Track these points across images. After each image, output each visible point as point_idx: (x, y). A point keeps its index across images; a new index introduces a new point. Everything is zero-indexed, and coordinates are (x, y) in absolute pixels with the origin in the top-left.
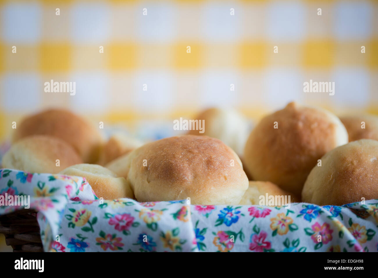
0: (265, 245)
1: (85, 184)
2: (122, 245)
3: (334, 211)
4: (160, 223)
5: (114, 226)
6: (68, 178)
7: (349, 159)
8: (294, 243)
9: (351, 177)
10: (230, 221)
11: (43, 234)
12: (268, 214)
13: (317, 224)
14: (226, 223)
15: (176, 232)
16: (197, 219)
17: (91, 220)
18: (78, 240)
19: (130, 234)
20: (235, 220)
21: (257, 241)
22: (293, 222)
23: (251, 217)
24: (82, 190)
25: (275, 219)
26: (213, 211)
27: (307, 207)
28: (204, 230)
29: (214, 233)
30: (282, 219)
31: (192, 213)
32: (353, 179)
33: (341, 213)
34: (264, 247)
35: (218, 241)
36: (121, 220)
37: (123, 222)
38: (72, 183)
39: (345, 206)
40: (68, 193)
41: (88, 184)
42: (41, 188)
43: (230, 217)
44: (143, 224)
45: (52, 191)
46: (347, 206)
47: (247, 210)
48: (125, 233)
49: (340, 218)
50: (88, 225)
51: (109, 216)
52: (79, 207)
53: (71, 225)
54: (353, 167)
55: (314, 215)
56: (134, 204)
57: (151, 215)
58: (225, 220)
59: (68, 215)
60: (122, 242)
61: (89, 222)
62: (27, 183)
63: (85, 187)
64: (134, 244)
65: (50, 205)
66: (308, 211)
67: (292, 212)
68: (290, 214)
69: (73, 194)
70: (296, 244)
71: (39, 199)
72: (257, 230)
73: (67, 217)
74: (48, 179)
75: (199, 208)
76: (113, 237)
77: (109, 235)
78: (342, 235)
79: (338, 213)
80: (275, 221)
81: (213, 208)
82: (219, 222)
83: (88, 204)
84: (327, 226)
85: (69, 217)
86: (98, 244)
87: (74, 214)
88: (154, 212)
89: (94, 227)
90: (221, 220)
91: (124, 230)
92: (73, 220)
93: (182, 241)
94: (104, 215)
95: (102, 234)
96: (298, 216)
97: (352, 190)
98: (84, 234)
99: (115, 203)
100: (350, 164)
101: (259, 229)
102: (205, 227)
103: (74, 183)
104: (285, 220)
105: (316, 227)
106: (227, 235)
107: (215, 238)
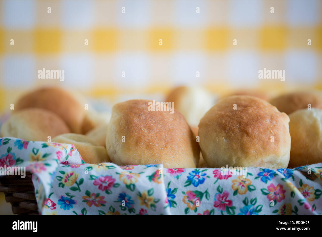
0: (227, 203)
1: (74, 150)
2: (105, 202)
3: (287, 173)
4: (137, 184)
5: (98, 186)
6: (59, 145)
8: (252, 201)
10: (197, 182)
11: (37, 193)
12: (230, 176)
13: (272, 185)
14: (194, 184)
15: (151, 192)
16: (169, 181)
17: (78, 181)
18: (67, 198)
19: (111, 193)
20: (201, 182)
21: (221, 199)
22: (252, 184)
23: (216, 179)
24: (71, 155)
25: (236, 181)
26: (183, 173)
27: (264, 170)
28: (175, 190)
29: (183, 193)
30: (242, 181)
31: (164, 175)
33: (293, 175)
34: (227, 204)
35: (187, 199)
36: (104, 182)
37: (106, 183)
38: (62, 149)
39: (296, 169)
40: (59, 158)
41: (76, 150)
42: (36, 154)
43: (198, 178)
44: (123, 185)
45: (45, 156)
46: (298, 169)
47: (212, 173)
48: (107, 193)
49: (292, 179)
50: (75, 185)
51: (94, 177)
52: (68, 170)
53: (61, 185)
55: (269, 177)
56: (115, 168)
57: (129, 177)
58: (193, 182)
59: (58, 177)
60: (104, 200)
61: (76, 183)
62: (23, 150)
63: (74, 152)
64: (115, 202)
65: (43, 169)
66: (264, 174)
67: (251, 174)
68: (250, 177)
69: (63, 159)
70: (253, 203)
71: (33, 163)
72: (221, 190)
73: (57, 178)
74: (42, 146)
75: (170, 171)
76: (97, 195)
77: (93, 194)
78: (293, 195)
79: (290, 175)
80: (235, 183)
81: (183, 171)
82: (188, 183)
83: (76, 167)
84: (281, 186)
85: (59, 178)
86: (84, 201)
87: (64, 176)
88: (132, 175)
89: (81, 187)
90: (190, 181)
91: (107, 190)
92: (63, 181)
93: (156, 200)
94: (89, 177)
95: (88, 193)
96: (256, 178)
98: (72, 193)
99: (99, 167)
101: (222, 189)
102: (176, 187)
103: (64, 149)
104: (245, 182)
105: (271, 188)
106: (194, 194)
107: (184, 197)
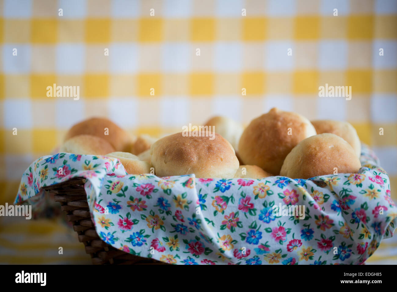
0: (250, 206)
1: (119, 164)
2: (146, 207)
3: (301, 182)
4: (172, 189)
5: (140, 192)
6: (107, 158)
7: (313, 146)
8: (270, 204)
9: (314, 159)
10: (224, 189)
11: (89, 198)
12: (252, 183)
13: (287, 190)
14: (221, 190)
15: (185, 196)
16: (200, 188)
17: (123, 188)
18: (114, 203)
19: (151, 198)
20: (228, 188)
21: (244, 203)
22: (270, 189)
23: (240, 186)
24: (117, 168)
25: (257, 187)
26: (212, 182)
27: (280, 179)
28: (206, 195)
29: (213, 198)
30: (262, 187)
31: (196, 184)
32: (315, 160)
33: (306, 184)
34: (249, 207)
35: (215, 203)
36: (145, 188)
37: (147, 189)
38: (110, 161)
39: (310, 180)
40: (107, 169)
41: (121, 164)
43: (224, 186)
44: (161, 190)
45: (95, 166)
46: (311, 179)
47: (237, 181)
48: (148, 197)
49: (305, 187)
50: (121, 192)
51: (136, 185)
52: (115, 180)
53: (109, 192)
54: (316, 152)
55: (285, 184)
56: (155, 178)
57: (166, 184)
58: (221, 188)
59: (106, 185)
60: (146, 204)
61: (122, 190)
62: (77, 161)
63: (119, 166)
64: (154, 206)
65: (94, 175)
66: (280, 181)
67: (269, 182)
68: (268, 184)
69: (110, 171)
70: (271, 205)
71: (86, 171)
72: (244, 195)
73: (106, 186)
74: (93, 158)
75: (201, 180)
76: (140, 200)
77: (136, 199)
78: (305, 198)
79: (304, 184)
80: (256, 188)
81: (212, 180)
82: (216, 190)
83: (122, 177)
84: (295, 191)
85: (107, 187)
86: (129, 206)
87: (111, 185)
88: (168, 182)
89: (126, 193)
90: (218, 188)
91: (147, 195)
92: (111, 189)
93: (189, 202)
94: (133, 185)
95: (132, 199)
96: (274, 185)
97: (314, 168)
98: (118, 199)
99: (140, 177)
100: (313, 150)
102: (206, 193)
103: (111, 161)
104: (264, 188)
105: (286, 193)
106: (222, 199)
107: (213, 201)
